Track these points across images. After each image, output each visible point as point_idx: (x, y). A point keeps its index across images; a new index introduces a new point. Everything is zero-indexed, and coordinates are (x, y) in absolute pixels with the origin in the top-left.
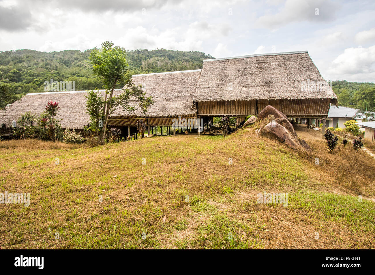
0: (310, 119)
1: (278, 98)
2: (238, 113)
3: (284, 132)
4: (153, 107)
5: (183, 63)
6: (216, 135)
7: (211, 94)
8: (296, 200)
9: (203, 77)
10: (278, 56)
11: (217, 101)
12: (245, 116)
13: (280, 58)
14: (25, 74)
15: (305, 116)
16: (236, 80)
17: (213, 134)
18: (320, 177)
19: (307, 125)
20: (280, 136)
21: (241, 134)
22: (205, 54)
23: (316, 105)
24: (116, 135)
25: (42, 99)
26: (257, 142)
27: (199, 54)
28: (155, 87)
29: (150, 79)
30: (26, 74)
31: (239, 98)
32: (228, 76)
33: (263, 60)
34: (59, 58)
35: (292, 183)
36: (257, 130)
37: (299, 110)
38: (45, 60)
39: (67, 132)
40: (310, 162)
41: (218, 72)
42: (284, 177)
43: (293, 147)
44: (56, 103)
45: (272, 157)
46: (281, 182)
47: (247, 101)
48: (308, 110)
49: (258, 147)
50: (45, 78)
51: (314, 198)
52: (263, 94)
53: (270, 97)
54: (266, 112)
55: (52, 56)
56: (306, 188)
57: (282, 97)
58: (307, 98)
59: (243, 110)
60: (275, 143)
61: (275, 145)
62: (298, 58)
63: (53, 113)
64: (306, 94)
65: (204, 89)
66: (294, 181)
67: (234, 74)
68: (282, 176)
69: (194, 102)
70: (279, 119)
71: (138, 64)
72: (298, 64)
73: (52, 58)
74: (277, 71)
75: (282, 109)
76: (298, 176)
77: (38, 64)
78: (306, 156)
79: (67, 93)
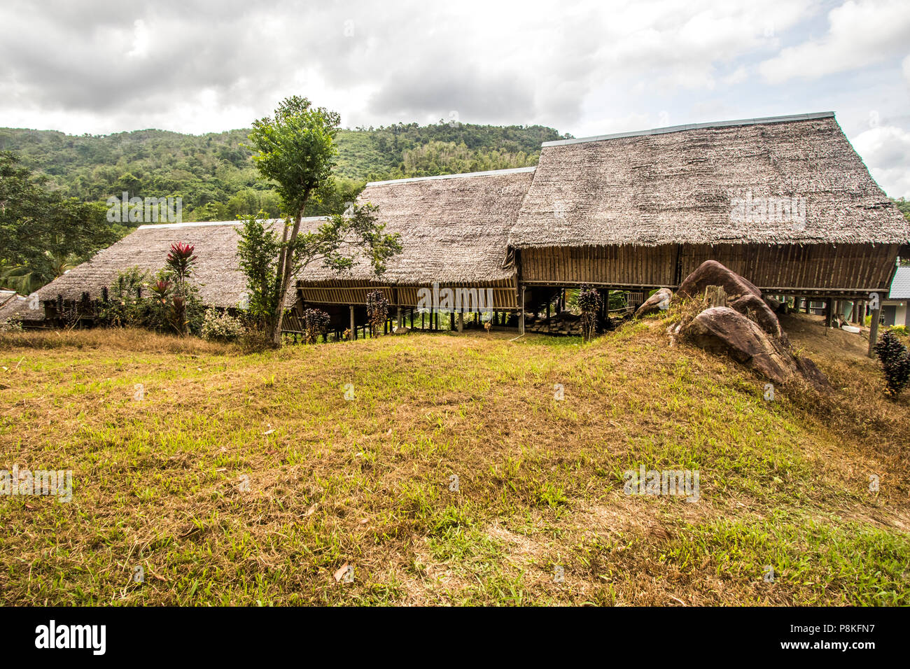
0: (836, 302)
1: (740, 242)
2: (626, 279)
3: (749, 334)
4: (410, 261)
5: (501, 155)
6: (565, 335)
7: (557, 229)
8: (760, 543)
9: (538, 185)
10: (748, 129)
11: (571, 247)
12: (644, 287)
13: (752, 135)
14: (148, 184)
15: (817, 292)
16: (624, 194)
17: (560, 332)
18: (851, 470)
19: (824, 318)
20: (738, 346)
21: (628, 336)
22: (557, 131)
23: (852, 263)
24: (319, 327)
25: (169, 239)
26: (669, 360)
27: (542, 132)
28: (418, 211)
29: (410, 191)
30: (151, 184)
31: (629, 239)
32: (605, 183)
33: (703, 140)
34: (220, 147)
35: (757, 488)
36: (673, 325)
37: (801, 276)
38: (190, 152)
39: (212, 314)
40: (823, 424)
41: (579, 173)
42: (738, 466)
43: (775, 377)
44: (190, 247)
45: (708, 404)
46: (723, 481)
47: (651, 248)
48: (829, 276)
49: (670, 374)
50: (190, 194)
51: (823, 542)
52: (696, 230)
53: (717, 239)
54: (701, 278)
55: (205, 142)
56: (802, 503)
57: (753, 237)
58: (826, 242)
59: (639, 272)
60: (720, 365)
61: (723, 370)
62: (805, 133)
63: (183, 269)
64: (823, 230)
65: (539, 217)
66: (765, 481)
67: (620, 177)
68: (730, 464)
69: (510, 249)
70: (738, 298)
71: (394, 160)
72: (805, 150)
73: (205, 147)
74: (741, 168)
75: (751, 272)
76: (780, 465)
77: (176, 161)
78: (812, 406)
79: (223, 226)
